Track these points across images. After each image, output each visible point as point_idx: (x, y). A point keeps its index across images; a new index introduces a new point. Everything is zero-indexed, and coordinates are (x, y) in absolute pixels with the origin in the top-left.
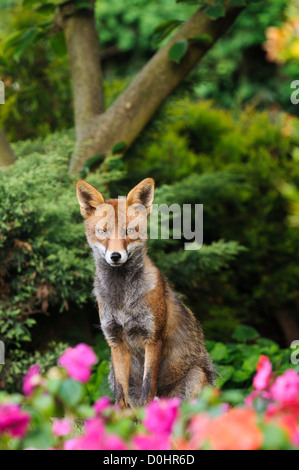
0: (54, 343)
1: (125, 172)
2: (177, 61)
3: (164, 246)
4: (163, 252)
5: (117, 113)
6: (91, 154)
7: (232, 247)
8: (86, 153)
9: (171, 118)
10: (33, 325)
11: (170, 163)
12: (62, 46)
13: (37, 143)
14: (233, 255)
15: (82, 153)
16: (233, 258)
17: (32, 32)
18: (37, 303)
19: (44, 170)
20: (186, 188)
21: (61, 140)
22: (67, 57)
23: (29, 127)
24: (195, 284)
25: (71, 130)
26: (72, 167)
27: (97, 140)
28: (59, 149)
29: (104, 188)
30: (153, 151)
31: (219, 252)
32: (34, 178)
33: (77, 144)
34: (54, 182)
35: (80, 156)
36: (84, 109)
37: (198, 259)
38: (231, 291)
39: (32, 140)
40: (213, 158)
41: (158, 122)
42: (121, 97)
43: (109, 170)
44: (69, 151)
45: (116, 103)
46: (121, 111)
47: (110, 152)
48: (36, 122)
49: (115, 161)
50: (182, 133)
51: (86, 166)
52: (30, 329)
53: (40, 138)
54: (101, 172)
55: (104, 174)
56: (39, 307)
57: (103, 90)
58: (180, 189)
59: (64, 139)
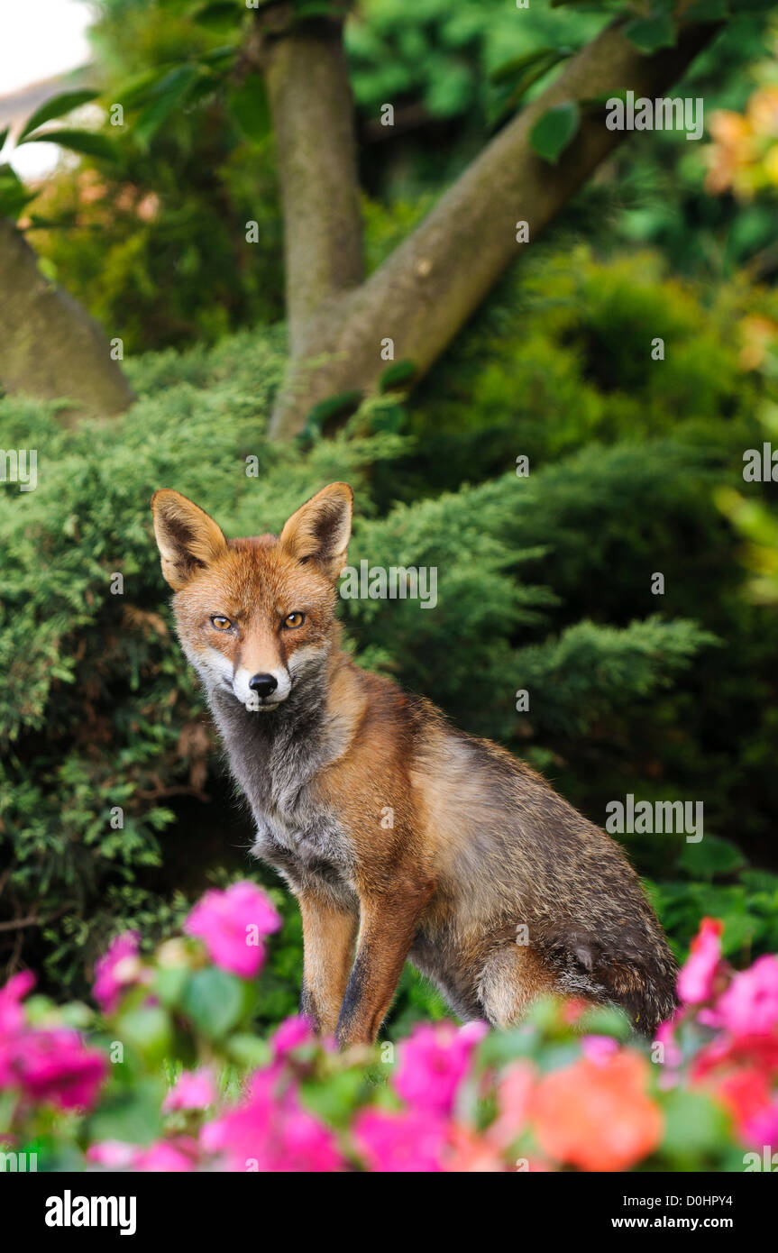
0: (222, 872)
1: (412, 439)
2: (552, 157)
3: (508, 628)
4: (503, 645)
5: (394, 286)
6: (327, 391)
7: (682, 636)
8: (313, 388)
9: (535, 302)
10: (168, 825)
11: (536, 414)
12: (260, 111)
13: (192, 358)
14: (685, 656)
15: (303, 389)
16: (685, 664)
17: (184, 76)
18: (179, 770)
19: (203, 429)
20: (572, 479)
21: (251, 353)
22: (272, 137)
23: (174, 316)
24: (584, 727)
25: (279, 328)
26: (276, 422)
27: (343, 355)
28: (244, 375)
29: (356, 479)
30: (493, 382)
31: (647, 646)
32: (174, 450)
33: (291, 365)
34: (227, 459)
35: (299, 396)
36: (310, 275)
37: (594, 664)
38: (684, 748)
39: (181, 351)
40: (646, 401)
41: (501, 312)
42: (407, 246)
43: (370, 433)
44: (269, 381)
45: (393, 260)
46: (406, 281)
47: (373, 386)
48: (194, 303)
49: (388, 410)
50: (566, 338)
51: (313, 420)
52: (159, 835)
53: (200, 347)
54: (350, 438)
55: (359, 443)
56: (184, 779)
57: (361, 226)
58: (556, 482)
59: (260, 349)
